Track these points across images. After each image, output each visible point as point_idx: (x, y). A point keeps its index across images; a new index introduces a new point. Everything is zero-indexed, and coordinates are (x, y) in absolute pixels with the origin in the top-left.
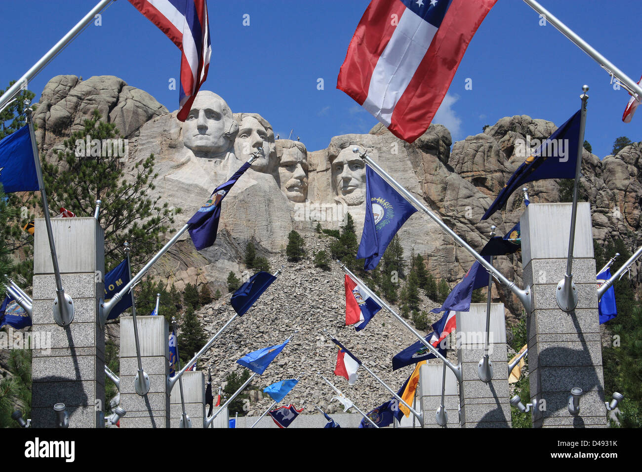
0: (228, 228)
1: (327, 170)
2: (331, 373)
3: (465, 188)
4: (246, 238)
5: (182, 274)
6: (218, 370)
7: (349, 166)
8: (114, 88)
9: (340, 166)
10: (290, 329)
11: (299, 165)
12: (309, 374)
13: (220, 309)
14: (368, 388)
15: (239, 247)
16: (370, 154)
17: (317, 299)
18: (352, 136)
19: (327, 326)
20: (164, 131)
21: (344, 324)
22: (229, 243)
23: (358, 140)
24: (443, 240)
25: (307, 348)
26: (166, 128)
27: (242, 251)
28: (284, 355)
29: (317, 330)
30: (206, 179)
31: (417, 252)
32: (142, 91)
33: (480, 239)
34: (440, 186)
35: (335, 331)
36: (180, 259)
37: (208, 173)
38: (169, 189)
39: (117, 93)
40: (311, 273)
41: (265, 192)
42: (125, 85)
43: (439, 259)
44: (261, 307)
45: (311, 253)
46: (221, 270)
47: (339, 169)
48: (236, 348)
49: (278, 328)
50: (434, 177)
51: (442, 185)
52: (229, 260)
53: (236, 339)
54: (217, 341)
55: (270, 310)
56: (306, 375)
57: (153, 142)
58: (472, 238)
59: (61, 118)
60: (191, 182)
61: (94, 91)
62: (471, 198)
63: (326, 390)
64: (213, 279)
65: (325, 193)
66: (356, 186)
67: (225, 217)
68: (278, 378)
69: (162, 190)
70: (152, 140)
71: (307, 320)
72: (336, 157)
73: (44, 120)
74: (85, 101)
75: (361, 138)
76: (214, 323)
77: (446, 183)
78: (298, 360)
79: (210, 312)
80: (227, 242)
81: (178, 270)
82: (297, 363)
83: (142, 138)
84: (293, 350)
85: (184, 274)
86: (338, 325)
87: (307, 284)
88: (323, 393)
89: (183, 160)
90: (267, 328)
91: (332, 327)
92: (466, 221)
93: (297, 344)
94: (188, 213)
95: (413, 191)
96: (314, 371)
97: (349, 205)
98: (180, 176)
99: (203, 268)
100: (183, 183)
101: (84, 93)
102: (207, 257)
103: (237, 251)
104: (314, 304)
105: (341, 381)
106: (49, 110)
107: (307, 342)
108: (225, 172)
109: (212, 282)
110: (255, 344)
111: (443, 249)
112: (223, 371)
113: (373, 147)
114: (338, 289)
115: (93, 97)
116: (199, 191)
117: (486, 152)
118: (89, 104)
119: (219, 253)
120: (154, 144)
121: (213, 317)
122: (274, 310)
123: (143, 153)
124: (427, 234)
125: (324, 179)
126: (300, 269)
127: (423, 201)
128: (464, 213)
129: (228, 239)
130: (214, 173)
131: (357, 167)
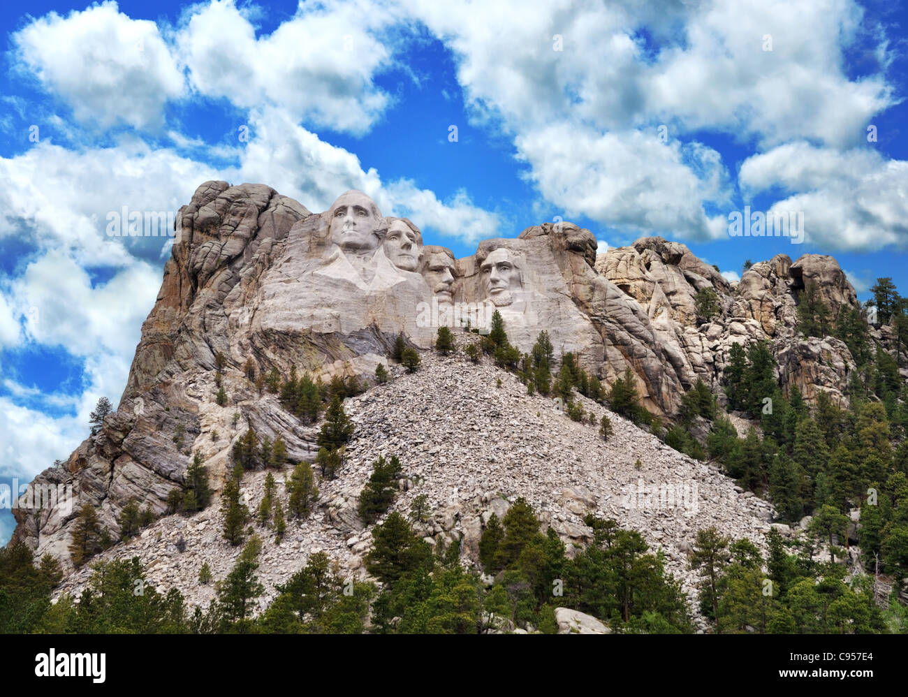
0: (377, 323)
1: (475, 274)
3: (613, 289)
4: (395, 332)
5: (329, 366)
6: (365, 460)
7: (497, 268)
9: (489, 268)
10: (441, 418)
11: (448, 270)
13: (367, 401)
14: (527, 477)
15: (387, 342)
16: (518, 257)
17: (469, 390)
18: (500, 239)
19: (480, 415)
20: (314, 230)
21: (497, 413)
22: (378, 338)
24: (592, 339)
25: (460, 436)
26: (314, 227)
27: (391, 346)
28: (435, 443)
29: (470, 419)
31: (567, 351)
33: (628, 338)
34: (588, 287)
35: (488, 421)
36: (326, 352)
37: (357, 269)
38: (317, 284)
40: (462, 366)
41: (415, 289)
42: (276, 194)
43: (589, 358)
44: (411, 397)
45: (461, 348)
46: (368, 363)
47: (487, 272)
48: (384, 437)
49: (428, 418)
50: (582, 278)
51: (590, 286)
52: (377, 354)
53: (385, 429)
54: (364, 431)
55: (419, 401)
58: (621, 337)
59: (210, 218)
60: (339, 277)
61: (244, 195)
62: (618, 299)
64: (361, 373)
66: (504, 288)
67: (373, 312)
68: (429, 466)
69: (309, 285)
70: (300, 239)
71: (459, 409)
72: (484, 260)
73: (192, 219)
74: (234, 204)
75: (508, 241)
76: (361, 414)
77: (594, 284)
78: (450, 448)
79: (358, 403)
80: (375, 337)
81: (324, 363)
82: (450, 451)
83: (290, 237)
84: (445, 438)
85: (331, 367)
86: (491, 414)
87: (458, 376)
88: (479, 481)
89: (331, 257)
90: (417, 418)
91: (485, 416)
92: (615, 321)
93: (449, 433)
94: (336, 306)
95: (561, 292)
96: (467, 459)
97: (496, 306)
98: (328, 272)
99: (351, 361)
100: (331, 279)
101: (233, 196)
102: (355, 349)
103: (386, 346)
104: (465, 394)
105: (497, 469)
106: (198, 211)
107: (459, 431)
108: (374, 268)
109: (360, 375)
111: (592, 348)
112: (370, 460)
114: (490, 381)
117: (628, 261)
118: (238, 206)
119: (367, 347)
120: (302, 242)
121: (360, 408)
122: (424, 400)
123: (291, 251)
124: (576, 333)
125: (472, 283)
126: (450, 363)
127: (571, 302)
128: (613, 313)
129: (377, 334)
130: (363, 269)
131: (505, 269)
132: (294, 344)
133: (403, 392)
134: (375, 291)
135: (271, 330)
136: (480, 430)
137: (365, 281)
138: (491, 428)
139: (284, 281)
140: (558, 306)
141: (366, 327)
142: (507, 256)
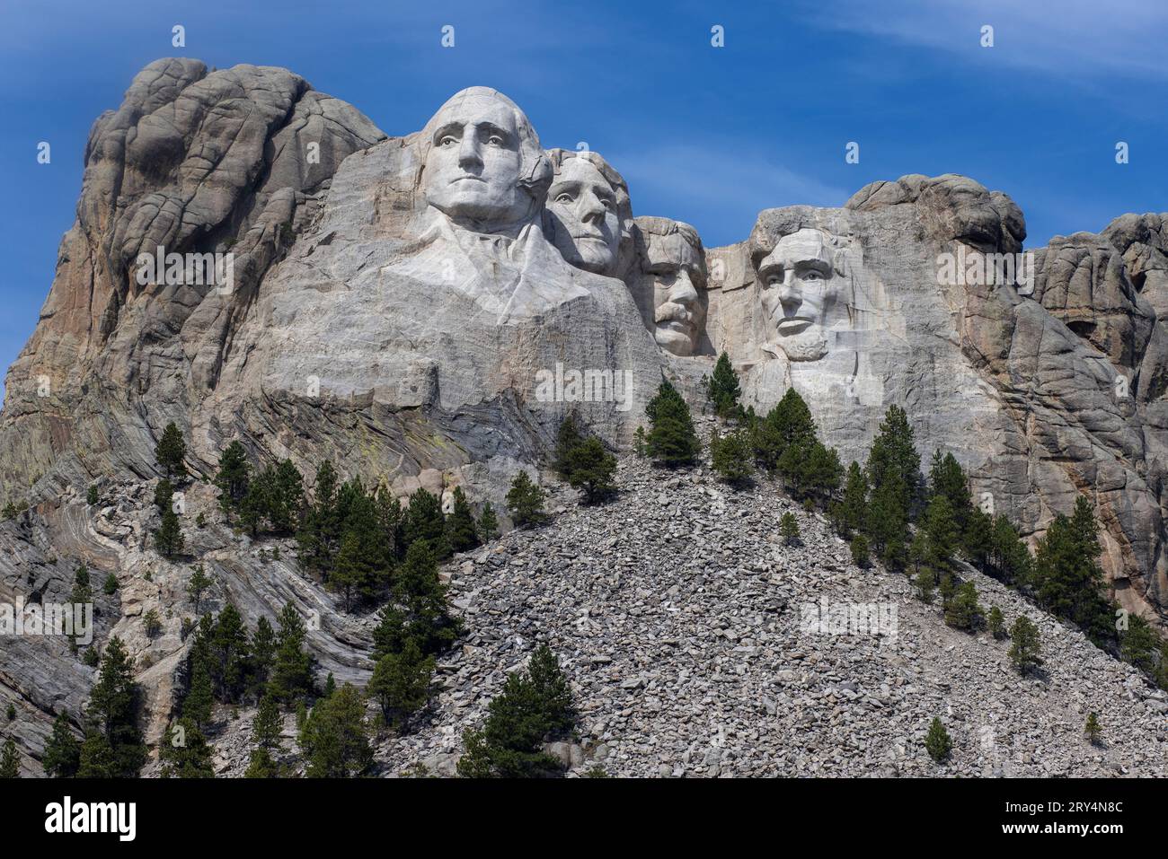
0: (519, 388)
1: (746, 286)
2: (750, 710)
3: (1056, 331)
4: (558, 411)
5: (408, 481)
6: (478, 696)
7: (796, 274)
8: (282, 89)
9: (777, 272)
10: (654, 610)
11: (684, 274)
12: (696, 711)
13: (490, 561)
14: (839, 749)
15: (540, 431)
16: (844, 249)
17: (719, 549)
18: (807, 209)
19: (742, 607)
20: (387, 173)
21: (781, 604)
22: (519, 421)
23: (817, 219)
24: (1005, 444)
25: (694, 652)
26: (389, 168)
27: (549, 442)
28: (636, 666)
29: (719, 614)
30: (474, 276)
32: (344, 104)
33: (1086, 443)
34: (999, 324)
35: (759, 620)
36: (404, 449)
37: (479, 265)
38: (389, 297)
39: (287, 100)
40: (706, 494)
41: (607, 314)
42: (308, 89)
43: (995, 486)
44: (588, 559)
45: (705, 452)
46: (495, 478)
47: (774, 281)
48: (523, 647)
49: (624, 607)
50: (987, 304)
51: (1005, 322)
52: (517, 458)
53: (526, 628)
54: (479, 631)
55: (607, 568)
56: (689, 714)
57: (359, 198)
58: (1070, 441)
59: (158, 140)
61: (239, 90)
62: (1069, 355)
63: (738, 748)
64: (478, 498)
65: (740, 337)
66: (811, 320)
67: (512, 363)
68: (621, 716)
69: (372, 297)
70: (357, 193)
71: (695, 592)
72: (767, 253)
73: (122, 142)
74: (215, 110)
75: (823, 214)
76: (475, 593)
77: (1014, 319)
78: (670, 677)
79: (468, 567)
80: (514, 419)
81: (398, 473)
82: (669, 684)
83: (335, 189)
84: (659, 655)
85: (412, 483)
86: (767, 606)
87: (695, 516)
88: (730, 755)
89: (424, 235)
90: (599, 607)
91: (753, 609)
92: (1057, 403)
93: (669, 644)
94: (428, 347)
95: (939, 333)
96: (708, 704)
97: (791, 359)
98: (415, 269)
99: (457, 470)
100: (420, 284)
101: (214, 92)
102: (468, 447)
103: (536, 441)
104: (711, 558)
105: (774, 730)
106: (135, 124)
107: (693, 639)
108: (518, 265)
110: (569, 640)
111: (1004, 463)
112: (489, 696)
113: (851, 235)
114: (768, 530)
115: (236, 101)
116: (456, 303)
117: (1095, 269)
118: (223, 116)
119: (495, 441)
120: (361, 201)
121: (472, 579)
122: (617, 567)
123: (335, 221)
124: (969, 428)
125: (738, 306)
126: (680, 485)
127: (961, 357)
128: (1054, 386)
129: (517, 412)
130: (492, 266)
131: (814, 277)
132: (333, 428)
133: (572, 546)
134: (518, 317)
135: (284, 394)
136: (739, 640)
137: (495, 293)
138: (764, 636)
139: (317, 287)
140: (931, 365)
141: (493, 395)
142: (819, 248)
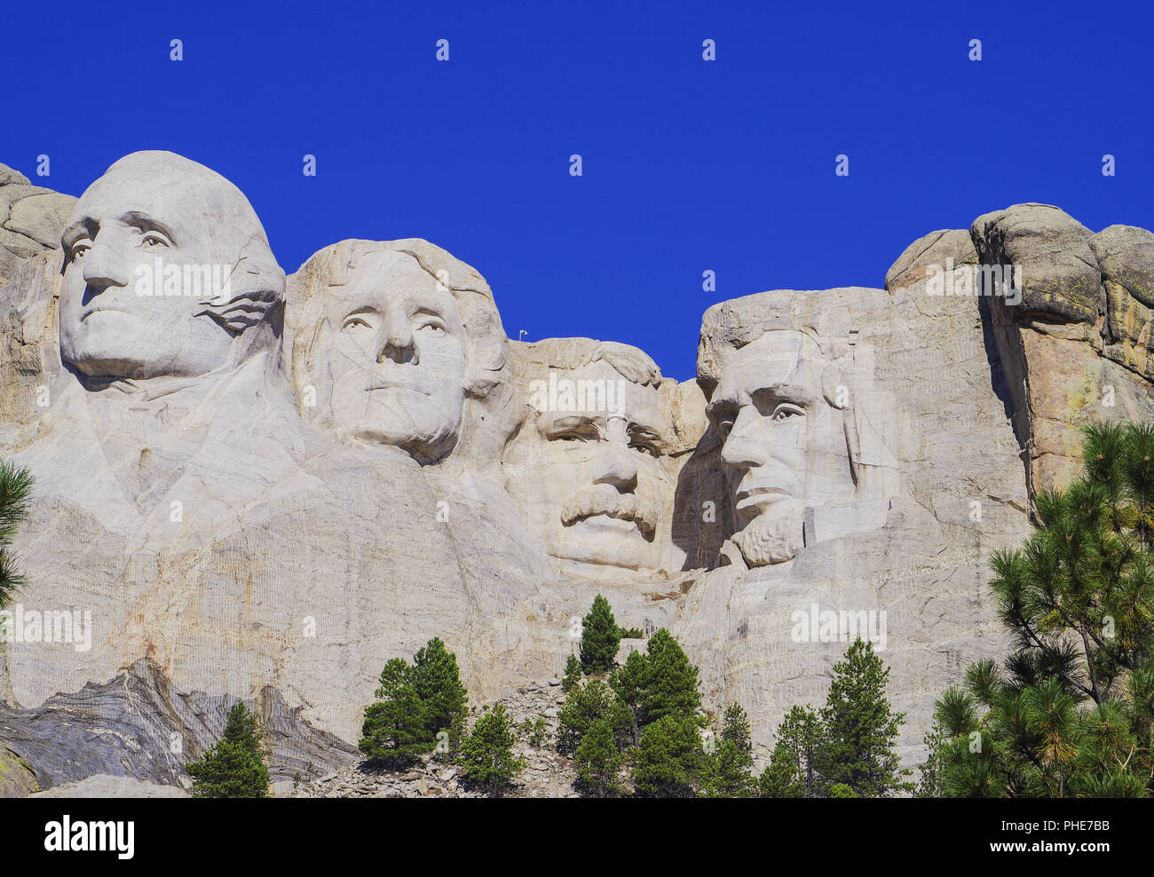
7: (761, 413)
9: (730, 418)
16: (841, 360)
18: (781, 296)
22: (160, 714)
23: (799, 311)
30: (100, 474)
37: (117, 455)
50: (1068, 431)
65: (720, 533)
66: (786, 490)
67: (149, 617)
75: (810, 301)
80: (149, 710)
97: (753, 565)
113: (856, 333)
116: (65, 524)
119: (103, 752)
125: (716, 479)
129: (157, 699)
130: (139, 454)
131: (788, 413)
137: (134, 501)
140: (973, 551)
141: (112, 675)
142: (793, 365)
